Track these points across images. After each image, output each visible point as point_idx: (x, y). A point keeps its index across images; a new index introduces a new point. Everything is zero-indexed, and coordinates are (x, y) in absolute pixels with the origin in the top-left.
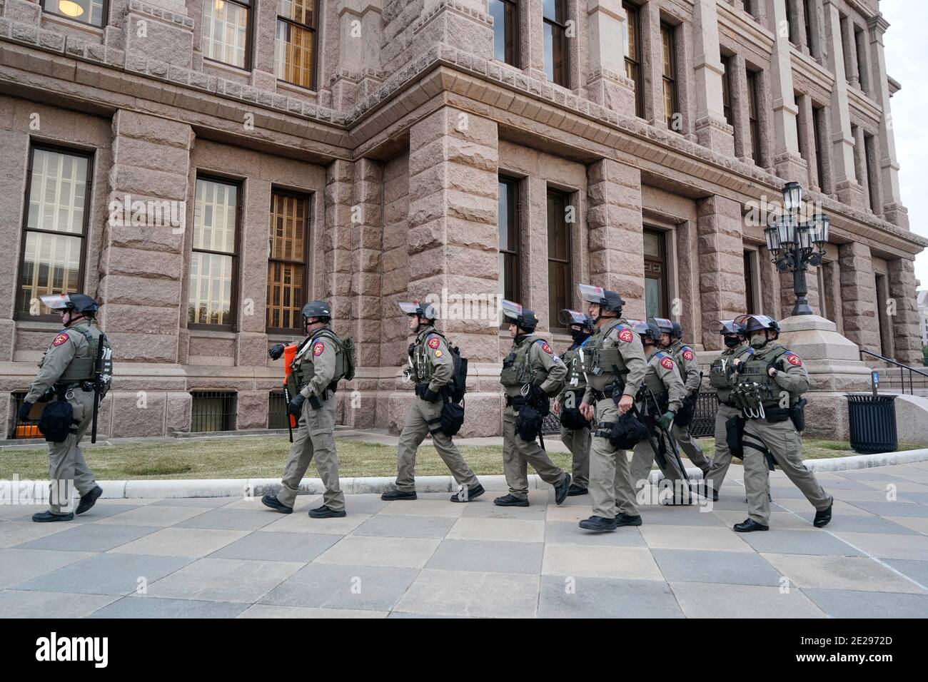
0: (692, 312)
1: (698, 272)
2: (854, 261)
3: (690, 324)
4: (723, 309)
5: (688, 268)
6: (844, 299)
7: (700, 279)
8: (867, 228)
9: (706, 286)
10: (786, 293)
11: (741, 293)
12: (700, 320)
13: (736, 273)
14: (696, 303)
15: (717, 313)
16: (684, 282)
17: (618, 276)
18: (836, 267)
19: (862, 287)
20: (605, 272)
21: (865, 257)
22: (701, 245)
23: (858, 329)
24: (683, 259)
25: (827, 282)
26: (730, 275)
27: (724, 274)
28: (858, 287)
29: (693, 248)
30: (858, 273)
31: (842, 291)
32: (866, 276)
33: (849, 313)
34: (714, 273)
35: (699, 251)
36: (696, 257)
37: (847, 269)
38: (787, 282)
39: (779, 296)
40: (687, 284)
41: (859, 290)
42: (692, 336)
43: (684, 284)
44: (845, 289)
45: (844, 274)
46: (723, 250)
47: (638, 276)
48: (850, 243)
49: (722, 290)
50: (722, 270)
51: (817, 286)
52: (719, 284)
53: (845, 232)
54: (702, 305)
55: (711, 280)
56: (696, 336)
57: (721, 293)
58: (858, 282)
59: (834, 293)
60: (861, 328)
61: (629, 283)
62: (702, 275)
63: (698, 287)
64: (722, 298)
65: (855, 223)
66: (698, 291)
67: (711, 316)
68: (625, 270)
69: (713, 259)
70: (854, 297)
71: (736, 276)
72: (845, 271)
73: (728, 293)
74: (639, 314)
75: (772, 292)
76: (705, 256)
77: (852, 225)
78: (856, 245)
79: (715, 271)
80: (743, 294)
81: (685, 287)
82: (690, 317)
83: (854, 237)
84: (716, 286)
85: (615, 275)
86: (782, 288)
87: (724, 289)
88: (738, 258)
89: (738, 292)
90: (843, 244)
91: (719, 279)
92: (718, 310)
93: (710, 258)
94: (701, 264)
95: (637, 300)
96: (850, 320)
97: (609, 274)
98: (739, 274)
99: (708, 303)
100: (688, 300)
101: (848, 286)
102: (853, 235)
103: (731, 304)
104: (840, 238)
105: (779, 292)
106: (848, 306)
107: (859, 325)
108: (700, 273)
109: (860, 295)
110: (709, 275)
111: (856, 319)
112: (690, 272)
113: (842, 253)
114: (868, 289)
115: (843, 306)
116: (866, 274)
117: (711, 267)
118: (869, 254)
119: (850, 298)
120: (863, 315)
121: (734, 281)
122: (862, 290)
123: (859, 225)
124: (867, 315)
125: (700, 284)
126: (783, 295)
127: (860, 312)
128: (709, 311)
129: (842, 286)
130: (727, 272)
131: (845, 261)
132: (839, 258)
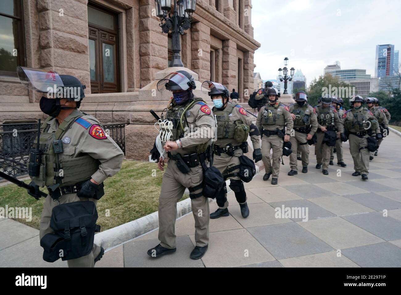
0: (134, 68)
1: (139, 43)
2: (229, 49)
3: (133, 75)
4: (152, 67)
5: (132, 40)
6: (223, 69)
7: (140, 47)
8: (236, 33)
9: (143, 52)
10: (193, 62)
11: (165, 58)
12: (139, 73)
13: (162, 46)
14: (136, 62)
15: (148, 70)
16: (130, 48)
17: (60, 34)
18: (221, 52)
19: (232, 63)
20: (49, 29)
21: (234, 48)
22: (141, 25)
23: (228, 84)
24: (129, 33)
25: (217, 59)
26: (158, 46)
27: (154, 45)
28: (230, 63)
29: (135, 26)
30: (230, 55)
31: (223, 64)
32: (234, 58)
33: (225, 76)
34: (147, 44)
35: (140, 29)
36: (137, 32)
37: (226, 53)
38: (195, 56)
39: (190, 63)
40: (131, 50)
41: (230, 64)
42: (133, 83)
43: (129, 50)
44: (224, 63)
45: (224, 56)
46: (154, 29)
47: (82, 37)
48: (228, 40)
49: (152, 55)
50: (153, 43)
51: (210, 60)
52: (150, 51)
53: (225, 33)
54: (141, 64)
55: (145, 48)
56: (137, 83)
57: (151, 57)
58: (230, 60)
59: (219, 65)
60: (229, 83)
61: (71, 40)
62: (141, 45)
63: (139, 52)
64: (152, 60)
65: (231, 29)
66: (139, 55)
67: (145, 71)
68: (68, 30)
69: (147, 35)
70: (227, 68)
71: (162, 48)
72: (225, 54)
73: (156, 57)
74: (83, 65)
75: (186, 60)
76: (143, 32)
77: (229, 30)
78: (230, 41)
79: (148, 42)
80: (166, 59)
81: (130, 52)
82: (133, 71)
83: (230, 37)
84: (148, 52)
85: (57, 32)
86: (192, 59)
87: (153, 54)
88: (164, 37)
89: (163, 58)
90: (225, 40)
91: (151, 48)
92: (149, 68)
93: (145, 34)
94: (141, 37)
95: (81, 54)
96: (225, 79)
97: (51, 31)
98: (164, 47)
99: (144, 63)
100: (131, 60)
101: (225, 62)
102: (229, 35)
103: (158, 64)
104: (223, 36)
105: (190, 61)
106: (225, 73)
107: (229, 82)
108: (140, 44)
109: (230, 67)
110: (145, 45)
111: (227, 79)
112: (133, 42)
113: (224, 45)
114: (234, 64)
115: (223, 72)
116: (234, 57)
117: (146, 40)
118: (236, 47)
119: (226, 68)
120: (231, 77)
121: (161, 50)
122: (231, 64)
123: (232, 30)
124: (233, 77)
125: (140, 51)
126: (193, 64)
127: (229, 75)
128: (144, 68)
129: (223, 62)
130: (156, 44)
131: (225, 49)
132: (223, 47)
